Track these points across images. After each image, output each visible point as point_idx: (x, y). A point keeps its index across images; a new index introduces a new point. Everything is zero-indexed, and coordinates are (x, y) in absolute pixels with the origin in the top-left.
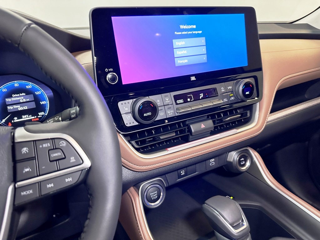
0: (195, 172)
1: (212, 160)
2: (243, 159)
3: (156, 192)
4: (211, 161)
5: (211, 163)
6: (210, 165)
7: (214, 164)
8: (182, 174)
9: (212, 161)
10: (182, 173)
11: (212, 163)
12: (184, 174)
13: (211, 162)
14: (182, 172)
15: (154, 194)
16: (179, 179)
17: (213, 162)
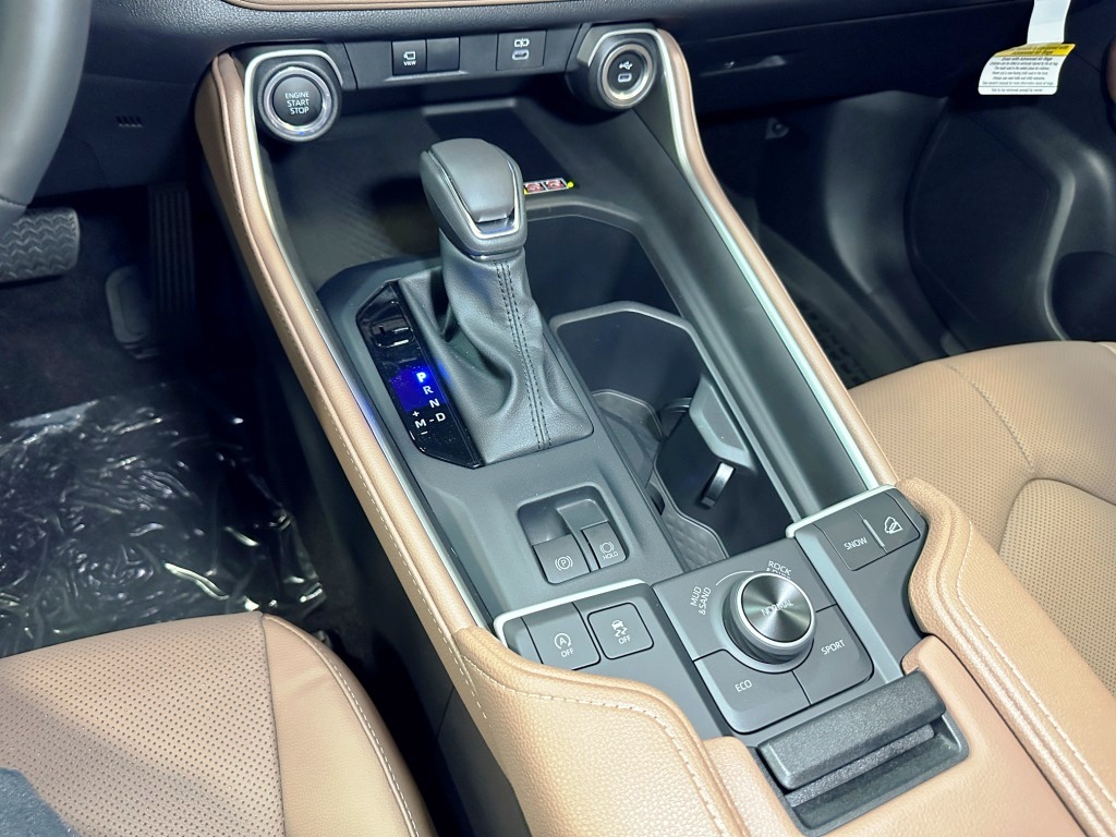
0: (458, 69)
1: (522, 42)
2: (627, 66)
3: (306, 94)
4: (516, 45)
5: (516, 53)
6: (513, 57)
7: (526, 57)
8: (409, 63)
9: (522, 44)
10: (406, 60)
11: (523, 52)
12: (414, 63)
13: (519, 48)
14: (409, 56)
15: (299, 99)
16: (394, 75)
17: (524, 48)
